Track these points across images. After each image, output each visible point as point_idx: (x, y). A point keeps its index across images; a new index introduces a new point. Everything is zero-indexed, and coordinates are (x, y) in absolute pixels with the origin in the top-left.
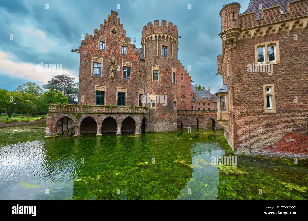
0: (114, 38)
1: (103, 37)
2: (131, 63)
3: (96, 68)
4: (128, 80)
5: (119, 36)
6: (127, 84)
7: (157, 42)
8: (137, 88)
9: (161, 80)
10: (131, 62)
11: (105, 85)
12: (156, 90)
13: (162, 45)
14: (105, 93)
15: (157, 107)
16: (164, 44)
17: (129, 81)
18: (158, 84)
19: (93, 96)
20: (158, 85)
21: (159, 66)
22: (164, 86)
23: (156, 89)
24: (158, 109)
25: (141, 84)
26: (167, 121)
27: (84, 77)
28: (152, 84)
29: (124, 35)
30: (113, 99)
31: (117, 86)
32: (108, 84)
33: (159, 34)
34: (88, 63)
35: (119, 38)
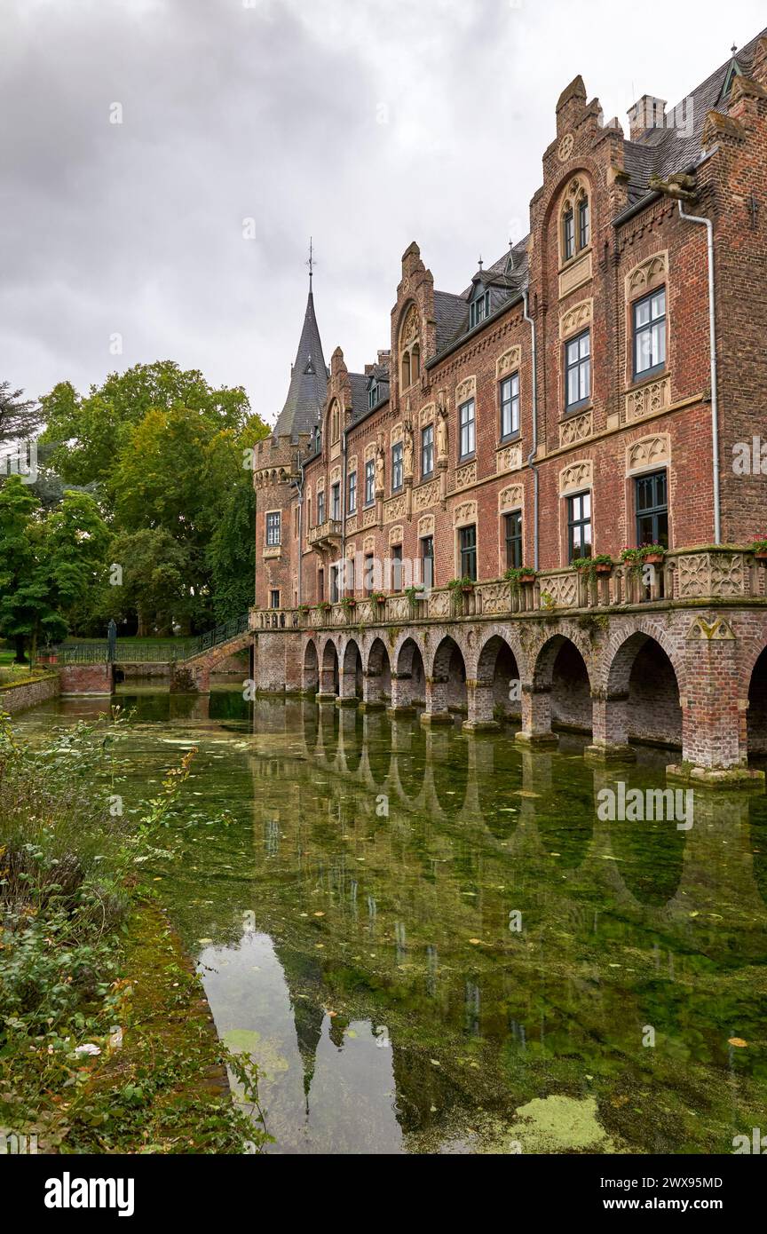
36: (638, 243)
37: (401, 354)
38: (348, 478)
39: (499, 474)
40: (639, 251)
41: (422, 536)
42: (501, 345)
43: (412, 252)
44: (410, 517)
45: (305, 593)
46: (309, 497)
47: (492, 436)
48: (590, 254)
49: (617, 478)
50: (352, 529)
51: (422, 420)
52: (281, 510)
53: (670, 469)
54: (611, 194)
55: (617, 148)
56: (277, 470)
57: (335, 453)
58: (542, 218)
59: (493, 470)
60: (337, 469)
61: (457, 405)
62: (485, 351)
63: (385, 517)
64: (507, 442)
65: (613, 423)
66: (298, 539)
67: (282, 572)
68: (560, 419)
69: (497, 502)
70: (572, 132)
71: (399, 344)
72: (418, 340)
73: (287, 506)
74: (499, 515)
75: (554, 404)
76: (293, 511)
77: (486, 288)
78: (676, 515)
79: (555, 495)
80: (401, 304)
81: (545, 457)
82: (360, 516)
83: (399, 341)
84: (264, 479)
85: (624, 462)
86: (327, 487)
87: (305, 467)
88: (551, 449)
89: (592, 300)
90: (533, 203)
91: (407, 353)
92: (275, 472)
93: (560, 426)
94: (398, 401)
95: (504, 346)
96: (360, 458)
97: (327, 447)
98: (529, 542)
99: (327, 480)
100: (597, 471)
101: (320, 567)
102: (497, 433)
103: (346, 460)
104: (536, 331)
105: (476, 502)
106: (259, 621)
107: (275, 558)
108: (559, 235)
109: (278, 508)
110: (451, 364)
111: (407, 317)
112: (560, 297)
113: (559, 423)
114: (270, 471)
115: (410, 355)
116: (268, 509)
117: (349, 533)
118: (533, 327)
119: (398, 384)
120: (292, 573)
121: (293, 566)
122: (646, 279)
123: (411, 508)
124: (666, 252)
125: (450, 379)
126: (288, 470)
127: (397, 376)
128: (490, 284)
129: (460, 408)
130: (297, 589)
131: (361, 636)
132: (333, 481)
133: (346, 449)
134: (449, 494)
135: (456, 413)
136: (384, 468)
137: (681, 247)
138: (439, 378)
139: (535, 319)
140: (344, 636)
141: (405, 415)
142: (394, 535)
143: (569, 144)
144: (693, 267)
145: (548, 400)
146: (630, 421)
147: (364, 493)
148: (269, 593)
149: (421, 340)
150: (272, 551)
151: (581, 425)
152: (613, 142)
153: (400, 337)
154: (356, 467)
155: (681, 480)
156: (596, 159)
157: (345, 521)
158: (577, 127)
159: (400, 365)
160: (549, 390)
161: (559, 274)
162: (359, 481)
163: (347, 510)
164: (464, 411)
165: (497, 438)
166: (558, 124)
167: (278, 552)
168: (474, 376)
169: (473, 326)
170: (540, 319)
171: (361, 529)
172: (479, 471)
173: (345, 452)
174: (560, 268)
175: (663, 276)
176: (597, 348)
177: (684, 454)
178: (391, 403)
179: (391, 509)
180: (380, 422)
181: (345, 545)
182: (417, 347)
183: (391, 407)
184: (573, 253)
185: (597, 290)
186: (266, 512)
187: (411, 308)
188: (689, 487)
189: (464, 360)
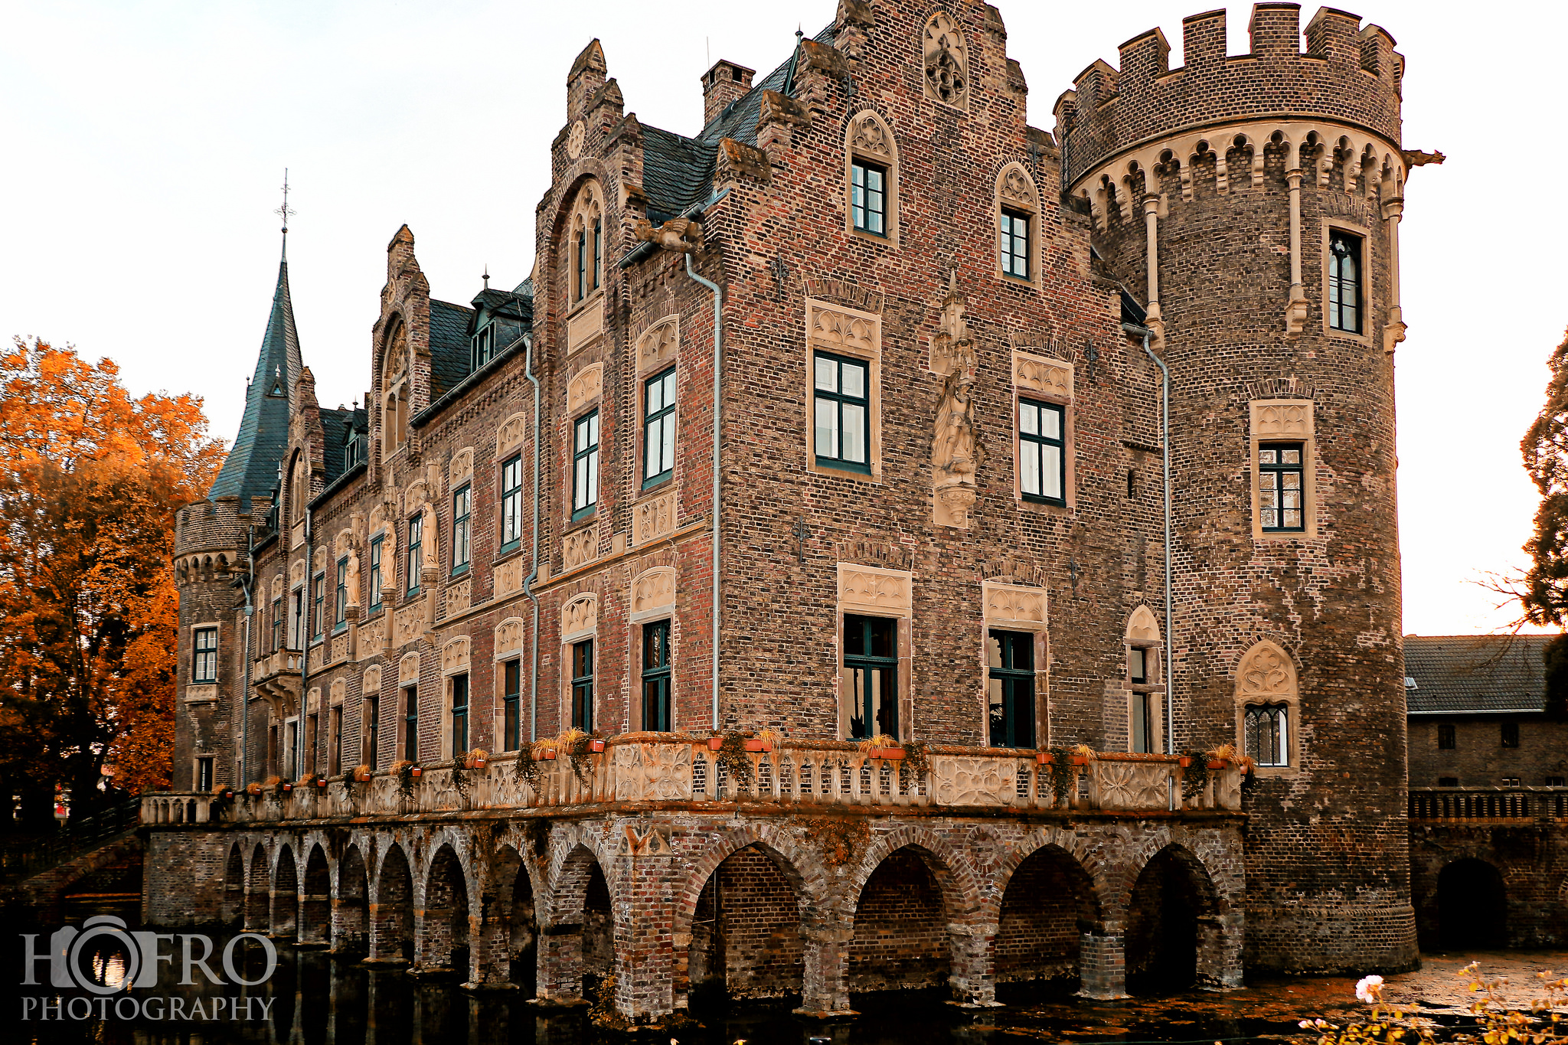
0: (950, 132)
1: (871, 122)
2: (1070, 366)
3: (835, 403)
4: (1052, 521)
5: (984, 118)
6: (1052, 559)
7: (1295, 197)
8: (1118, 591)
9: (1330, 526)
10: (1068, 357)
11: (906, 564)
12: (1296, 618)
13: (1325, 224)
14: (905, 633)
15: (1303, 765)
16: (1340, 214)
17: (1058, 527)
18: (1304, 559)
19: (822, 663)
20: (1308, 571)
21: (1310, 403)
22: (1355, 579)
23: (1288, 601)
24: (1317, 781)
25: (1141, 560)
26: (1384, 885)
27: (761, 485)
28: (1258, 562)
29: (1011, 105)
30: (963, 688)
31: (985, 575)
32: (926, 555)
33: (1313, 126)
34: (785, 357)
35: (977, 128)
36: (651, 298)
37: (385, 396)
38: (314, 582)
39: (496, 599)
40: (651, 309)
41: (405, 684)
42: (504, 407)
43: (402, 241)
44: (388, 653)
45: (251, 763)
46: (261, 606)
47: (489, 542)
48: (601, 299)
49: (621, 622)
50: (317, 665)
51: (409, 503)
52: (218, 624)
53: (675, 619)
54: (623, 221)
55: (632, 157)
56: (214, 556)
57: (297, 539)
58: (548, 233)
59: (490, 594)
60: (299, 565)
61: (452, 487)
62: (485, 414)
63: (359, 650)
64: (506, 554)
65: (618, 545)
66: (244, 674)
67: (220, 726)
68: (565, 530)
69: (492, 642)
70: (583, 119)
71: (383, 380)
72: (404, 380)
73: (229, 617)
74: (495, 661)
75: (559, 507)
76: (239, 627)
77: (491, 318)
78: (679, 682)
79: (557, 639)
80: (385, 318)
81: (546, 583)
82: (328, 645)
83: (384, 375)
84: (192, 571)
85: (628, 601)
86: (285, 592)
87: (257, 555)
88: (554, 572)
89: (601, 364)
90: (541, 208)
91: (392, 396)
92: (209, 559)
93: (564, 539)
94: (379, 470)
95: (507, 411)
96: (330, 551)
97: (286, 527)
98: (527, 706)
99: (286, 580)
100: (602, 609)
101: (273, 722)
102: (497, 539)
103: (312, 552)
104: (540, 398)
105: (469, 638)
106: (153, 812)
107: (207, 703)
108: (569, 262)
109: (216, 620)
110: (444, 425)
111: (394, 339)
112: (569, 353)
113: (564, 535)
114: (200, 557)
115: (397, 397)
116: (197, 622)
117: (312, 671)
118: (537, 390)
119: (379, 442)
120: (235, 729)
121: (236, 718)
122: (657, 349)
123: (390, 640)
124: (677, 317)
125: (443, 447)
126: (231, 557)
127: (378, 430)
128: (494, 313)
129: (456, 493)
130: (240, 757)
131: (297, 841)
132: (294, 584)
133: (312, 534)
134: (438, 623)
135: (450, 500)
136: (359, 571)
137: (691, 314)
138: (430, 444)
139: (541, 378)
140: (276, 839)
141: (390, 493)
142: (370, 680)
143: (578, 135)
144: (702, 344)
145: (553, 500)
146: (637, 543)
147: (334, 610)
148: (196, 763)
149: (409, 381)
150: (201, 692)
151: (587, 542)
152: (627, 147)
153: (385, 369)
154: (325, 565)
155: (685, 634)
156: (607, 166)
157: (308, 651)
158: (589, 114)
159: (383, 412)
160: (554, 485)
161: (568, 319)
162: (328, 588)
163: (311, 634)
164: (459, 498)
165: (496, 546)
166: (569, 102)
167: (212, 693)
168: (471, 449)
169: (474, 369)
170: (546, 380)
171: (329, 666)
172: (473, 593)
173: (311, 540)
174: (570, 311)
175: (674, 351)
176: (604, 433)
177: (689, 599)
178: (369, 472)
179: (367, 638)
180: (356, 497)
181: (307, 690)
182: (404, 389)
183: (370, 476)
184: (584, 293)
185: (607, 350)
186: (194, 626)
187: (399, 327)
188: (692, 644)
189: (461, 421)
